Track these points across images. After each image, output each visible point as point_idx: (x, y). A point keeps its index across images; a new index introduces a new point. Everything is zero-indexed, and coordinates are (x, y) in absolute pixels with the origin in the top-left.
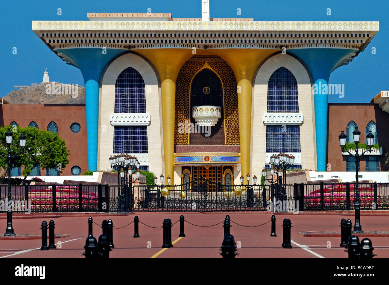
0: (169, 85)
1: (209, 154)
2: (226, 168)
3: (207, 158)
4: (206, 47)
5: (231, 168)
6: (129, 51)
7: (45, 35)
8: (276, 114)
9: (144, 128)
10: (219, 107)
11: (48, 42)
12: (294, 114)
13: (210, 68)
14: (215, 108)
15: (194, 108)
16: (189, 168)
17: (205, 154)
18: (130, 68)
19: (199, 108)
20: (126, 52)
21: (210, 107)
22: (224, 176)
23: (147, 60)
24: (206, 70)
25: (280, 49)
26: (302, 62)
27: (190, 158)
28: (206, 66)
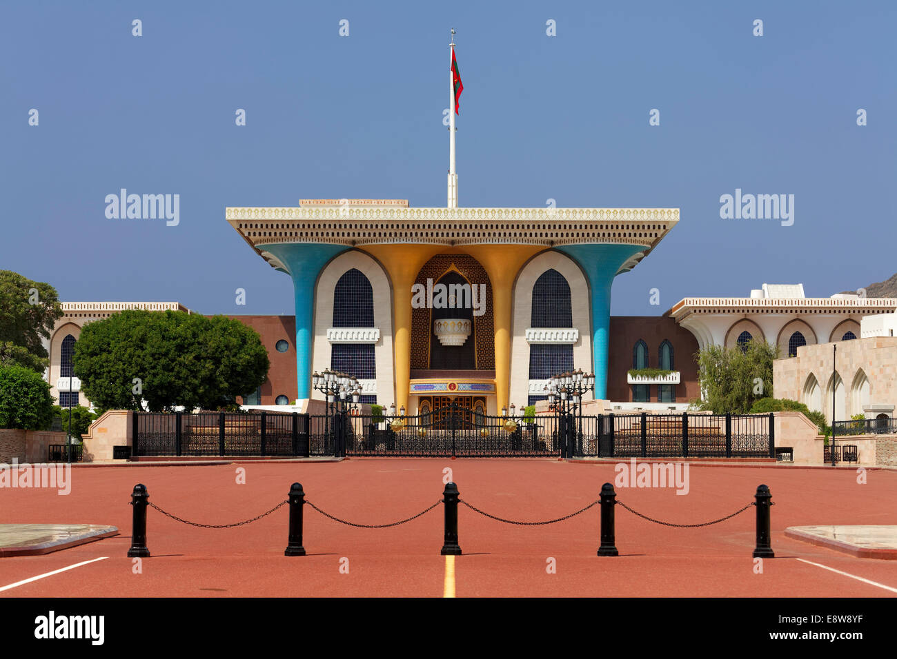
1: (455, 381)
2: (476, 398)
3: (452, 386)
4: (453, 242)
5: (483, 399)
6: (353, 248)
7: (243, 226)
8: (543, 330)
9: (371, 347)
10: (468, 322)
11: (246, 235)
12: (566, 330)
13: (457, 270)
14: (463, 321)
15: (437, 322)
16: (428, 398)
17: (450, 381)
18: (354, 269)
19: (442, 321)
20: (350, 249)
21: (456, 321)
22: (474, 409)
23: (376, 260)
24: (453, 273)
25: (549, 246)
26: (577, 263)
27: (431, 386)
28: (453, 268)
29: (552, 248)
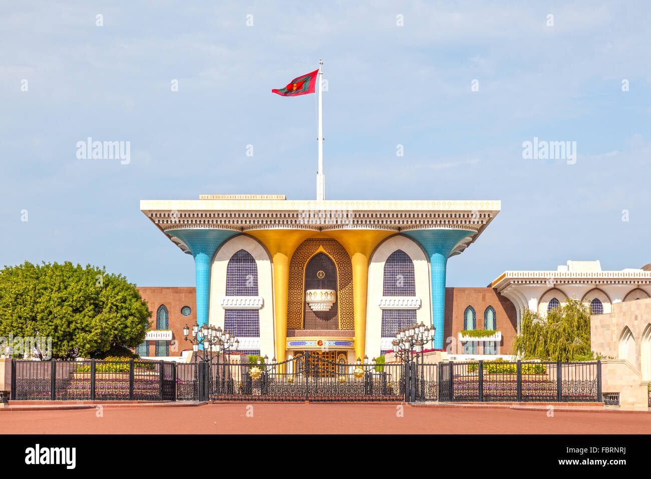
1: (322, 338)
2: (340, 353)
3: (320, 343)
4: (321, 228)
5: (345, 353)
6: (242, 233)
8: (393, 298)
9: (255, 311)
10: (333, 291)
12: (410, 298)
13: (325, 252)
14: (329, 291)
15: (308, 291)
16: (301, 352)
17: (318, 338)
18: (242, 250)
19: (312, 291)
20: (238, 234)
21: (324, 291)
22: (337, 361)
23: (260, 242)
24: (321, 253)
25: (397, 231)
26: (419, 244)
27: (303, 343)
28: (321, 249)
29: (400, 233)
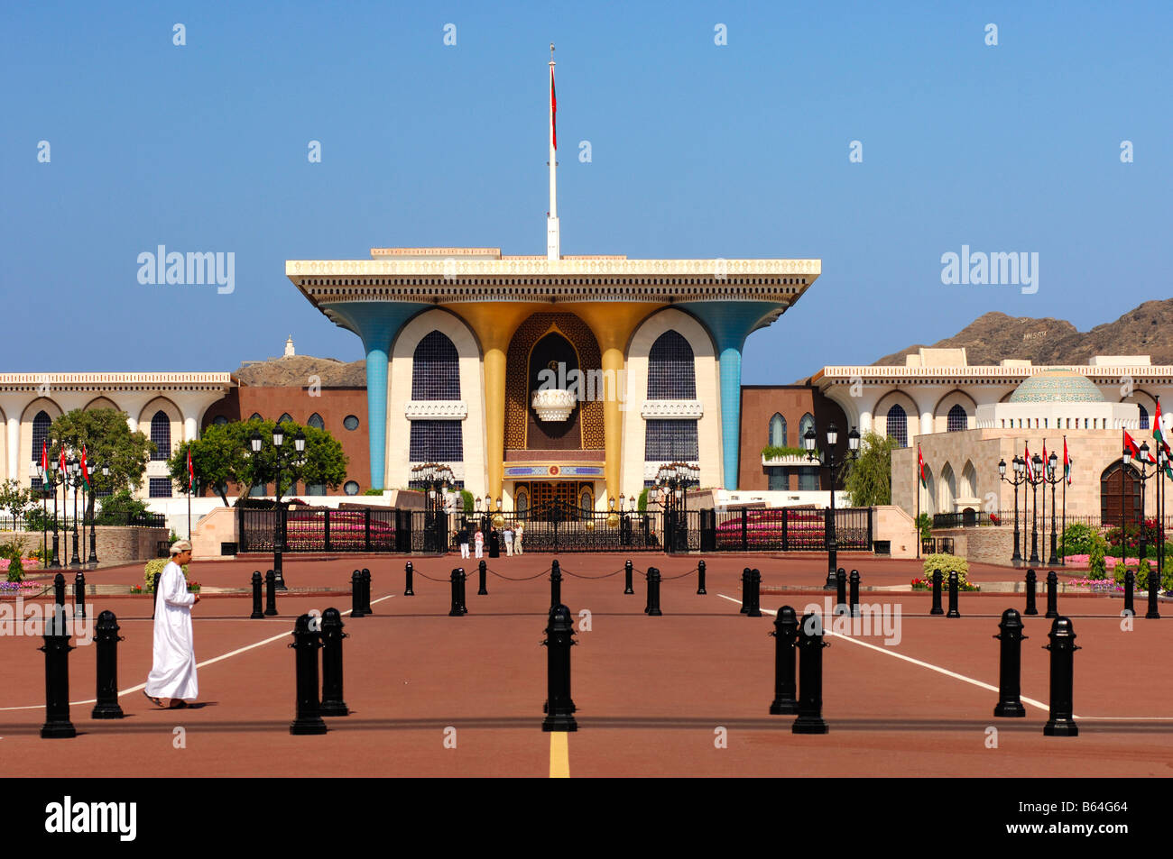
0: (497, 359)
1: (557, 464)
2: (583, 484)
3: (553, 470)
4: (553, 299)
5: (591, 485)
6: (435, 306)
7: (306, 283)
8: (662, 402)
9: (457, 424)
11: (310, 292)
12: (688, 402)
13: (559, 332)
14: (565, 392)
15: (534, 393)
16: (525, 484)
17: (552, 463)
18: (436, 332)
19: (542, 393)
20: (429, 308)
21: (558, 392)
22: (579, 497)
23: (462, 319)
24: (554, 334)
25: (668, 303)
26: (702, 322)
27: (529, 470)
28: (554, 329)
29: (672, 305)
